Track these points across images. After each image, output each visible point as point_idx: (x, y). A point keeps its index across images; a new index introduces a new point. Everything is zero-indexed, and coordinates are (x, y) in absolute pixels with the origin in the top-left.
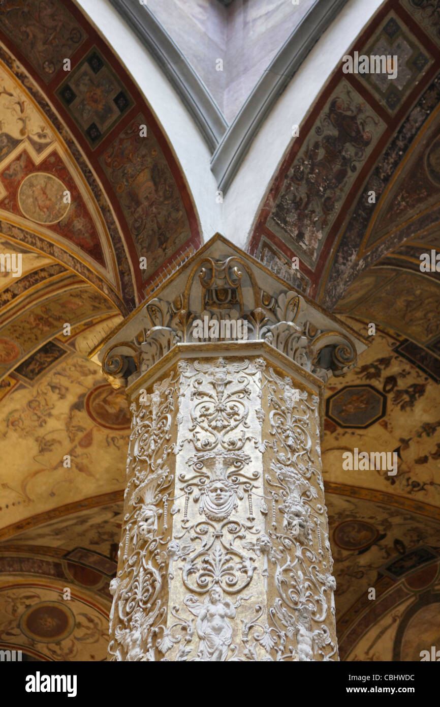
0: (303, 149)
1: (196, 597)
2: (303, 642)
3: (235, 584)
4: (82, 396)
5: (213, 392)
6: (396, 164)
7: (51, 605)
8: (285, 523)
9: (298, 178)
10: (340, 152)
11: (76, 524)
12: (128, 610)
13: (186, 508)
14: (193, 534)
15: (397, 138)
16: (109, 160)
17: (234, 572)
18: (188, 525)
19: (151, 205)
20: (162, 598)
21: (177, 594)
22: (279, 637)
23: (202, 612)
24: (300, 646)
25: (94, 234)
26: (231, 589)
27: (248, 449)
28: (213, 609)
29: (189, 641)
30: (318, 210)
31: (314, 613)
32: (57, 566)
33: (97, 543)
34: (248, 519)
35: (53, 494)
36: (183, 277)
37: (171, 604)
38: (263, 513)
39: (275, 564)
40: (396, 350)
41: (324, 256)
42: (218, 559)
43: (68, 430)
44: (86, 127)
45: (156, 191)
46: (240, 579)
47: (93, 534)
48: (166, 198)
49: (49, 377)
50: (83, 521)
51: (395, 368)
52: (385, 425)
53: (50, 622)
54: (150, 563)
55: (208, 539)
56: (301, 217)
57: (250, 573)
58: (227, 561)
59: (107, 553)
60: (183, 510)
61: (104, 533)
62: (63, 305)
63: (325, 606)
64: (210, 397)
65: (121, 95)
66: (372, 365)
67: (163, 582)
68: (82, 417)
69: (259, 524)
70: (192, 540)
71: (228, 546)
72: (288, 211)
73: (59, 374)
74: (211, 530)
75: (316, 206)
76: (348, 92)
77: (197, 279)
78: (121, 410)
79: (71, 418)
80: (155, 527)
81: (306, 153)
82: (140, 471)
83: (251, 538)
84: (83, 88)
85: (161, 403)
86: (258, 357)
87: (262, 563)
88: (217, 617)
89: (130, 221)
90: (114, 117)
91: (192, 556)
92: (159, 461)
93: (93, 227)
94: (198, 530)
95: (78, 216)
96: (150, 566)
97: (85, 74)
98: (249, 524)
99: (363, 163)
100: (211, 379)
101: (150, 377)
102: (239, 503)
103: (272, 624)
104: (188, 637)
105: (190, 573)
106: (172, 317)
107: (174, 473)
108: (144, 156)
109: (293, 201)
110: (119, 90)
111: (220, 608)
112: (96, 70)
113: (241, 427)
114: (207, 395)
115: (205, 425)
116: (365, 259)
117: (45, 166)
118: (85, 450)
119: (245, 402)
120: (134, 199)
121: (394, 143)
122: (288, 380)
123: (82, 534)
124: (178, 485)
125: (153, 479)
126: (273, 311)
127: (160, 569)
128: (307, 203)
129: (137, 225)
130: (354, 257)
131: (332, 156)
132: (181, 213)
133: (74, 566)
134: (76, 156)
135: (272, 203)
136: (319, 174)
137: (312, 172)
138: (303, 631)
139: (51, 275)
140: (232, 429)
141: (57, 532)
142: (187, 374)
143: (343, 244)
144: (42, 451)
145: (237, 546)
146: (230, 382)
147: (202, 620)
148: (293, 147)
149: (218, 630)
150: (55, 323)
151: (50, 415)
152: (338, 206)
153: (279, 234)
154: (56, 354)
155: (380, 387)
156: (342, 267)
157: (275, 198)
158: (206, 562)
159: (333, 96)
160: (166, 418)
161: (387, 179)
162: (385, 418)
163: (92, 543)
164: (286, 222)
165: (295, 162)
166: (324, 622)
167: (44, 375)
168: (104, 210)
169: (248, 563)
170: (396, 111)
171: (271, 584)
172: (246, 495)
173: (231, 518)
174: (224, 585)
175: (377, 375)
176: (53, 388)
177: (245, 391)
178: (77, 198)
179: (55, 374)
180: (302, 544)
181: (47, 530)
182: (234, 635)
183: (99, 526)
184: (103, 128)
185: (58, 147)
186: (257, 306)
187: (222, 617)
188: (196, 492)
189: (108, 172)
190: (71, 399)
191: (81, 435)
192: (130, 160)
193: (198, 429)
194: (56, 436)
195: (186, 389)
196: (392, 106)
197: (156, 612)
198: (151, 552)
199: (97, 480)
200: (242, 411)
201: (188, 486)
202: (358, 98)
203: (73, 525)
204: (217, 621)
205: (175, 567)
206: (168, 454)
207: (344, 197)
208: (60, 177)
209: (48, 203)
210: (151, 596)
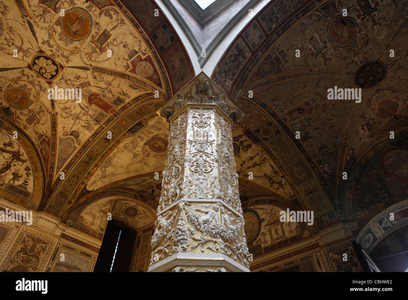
0: (228, 55)
1: (194, 173)
2: (230, 190)
3: (207, 170)
4: (148, 141)
5: (199, 117)
6: (253, 67)
7: (133, 207)
8: (223, 155)
9: (226, 64)
10: (238, 59)
11: (142, 182)
12: (169, 179)
13: (190, 148)
14: (193, 155)
15: (254, 59)
16: (166, 56)
17: (207, 167)
18: (191, 153)
19: (179, 69)
20: (182, 174)
21: (187, 172)
22: (222, 187)
23: (196, 178)
24: (228, 191)
25: (159, 80)
26: (206, 172)
27: (211, 133)
28: (200, 177)
29: (192, 186)
30: (231, 75)
31: (232, 183)
32: (135, 195)
33: (148, 189)
34: (211, 152)
35: (136, 171)
36: (190, 86)
37: (185, 175)
38: (216, 151)
39: (220, 166)
40: (244, 133)
41: (232, 88)
42: (201, 163)
43: (143, 151)
44: (160, 47)
45: (181, 65)
46: (209, 169)
47: (147, 186)
48: (184, 67)
49: (138, 134)
50: (145, 181)
51: (243, 139)
52: (239, 157)
53: (132, 212)
54: (177, 164)
55: (198, 157)
56: (226, 76)
57: (212, 167)
58: (204, 164)
59: (151, 193)
60: (189, 148)
61: (151, 186)
62: (145, 108)
63: (235, 182)
64: (198, 118)
65: (172, 37)
66: (237, 137)
67: (182, 169)
68: (147, 147)
69: (215, 153)
70: (192, 157)
71: (205, 159)
72: (222, 73)
73: (142, 133)
74: (199, 155)
75: (230, 73)
76: (242, 42)
77: (195, 85)
78: (159, 146)
79: (144, 147)
80: (179, 154)
81: (228, 57)
82: (173, 140)
83: (212, 157)
84: (160, 34)
85: (181, 121)
86: (214, 109)
87: (216, 164)
88: (201, 179)
89: (172, 74)
90: (170, 43)
91: (192, 161)
92: (181, 136)
93: (159, 78)
94: (194, 154)
95: (154, 74)
96: (177, 165)
97: (161, 30)
98: (212, 154)
99: (244, 64)
100: (198, 114)
101: (177, 114)
102: (208, 147)
103: (220, 183)
104: (191, 185)
105: (192, 166)
106: (185, 98)
107: (186, 138)
108: (178, 55)
109: (224, 70)
110: (172, 35)
111: (202, 177)
112: (165, 29)
113: (208, 127)
114: (197, 118)
115: (197, 125)
116: (243, 93)
117: (145, 60)
118: (147, 158)
119: (210, 120)
120: (173, 68)
121: (253, 60)
122: (222, 117)
123: (144, 186)
124: (187, 142)
125: (178, 141)
126: (218, 98)
127: (181, 165)
128: (228, 72)
129: (174, 75)
130: (240, 91)
131: (236, 59)
132: (189, 71)
133: (140, 196)
134: (156, 56)
135: (218, 69)
136: (231, 64)
137: (230, 63)
138: (229, 187)
139: (143, 98)
140: (205, 127)
141: (136, 184)
142: (190, 112)
143: (237, 87)
144: (134, 157)
145: (208, 159)
146: (204, 115)
147: (196, 180)
148: (225, 54)
149: (202, 183)
150: (142, 115)
151: (137, 146)
152: (237, 75)
153: (219, 79)
154: (142, 126)
155: (238, 144)
156: (237, 93)
157: (219, 67)
158: (197, 163)
159: (237, 42)
160: (183, 124)
161: (250, 71)
162: (239, 154)
163: (146, 189)
164: (221, 76)
165: (225, 59)
166: (235, 186)
167: (137, 133)
168: (163, 73)
169: (211, 164)
170: (255, 50)
171: (219, 171)
172: (211, 146)
173: (206, 152)
174: (203, 170)
175: (238, 140)
176: (139, 137)
177: (210, 118)
178: (155, 70)
179: (140, 133)
180: (228, 163)
181: (133, 183)
182: (207, 185)
183: (149, 183)
184: (165, 47)
185: (150, 54)
186: (213, 95)
187: (203, 179)
188: (194, 144)
189: (166, 60)
190: (145, 141)
191: (146, 153)
192: (173, 56)
193: (194, 127)
194: (139, 153)
195: (190, 116)
196: (254, 49)
197: (180, 178)
198: (177, 162)
199: (150, 168)
200: (209, 123)
201: (191, 142)
202: (244, 44)
203: (141, 182)
204: (201, 180)
205: (186, 164)
206: (184, 134)
207: (238, 72)
208: (150, 63)
209: (145, 70)
210: (177, 174)
